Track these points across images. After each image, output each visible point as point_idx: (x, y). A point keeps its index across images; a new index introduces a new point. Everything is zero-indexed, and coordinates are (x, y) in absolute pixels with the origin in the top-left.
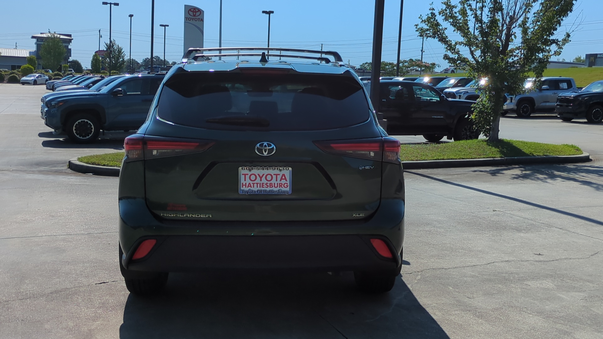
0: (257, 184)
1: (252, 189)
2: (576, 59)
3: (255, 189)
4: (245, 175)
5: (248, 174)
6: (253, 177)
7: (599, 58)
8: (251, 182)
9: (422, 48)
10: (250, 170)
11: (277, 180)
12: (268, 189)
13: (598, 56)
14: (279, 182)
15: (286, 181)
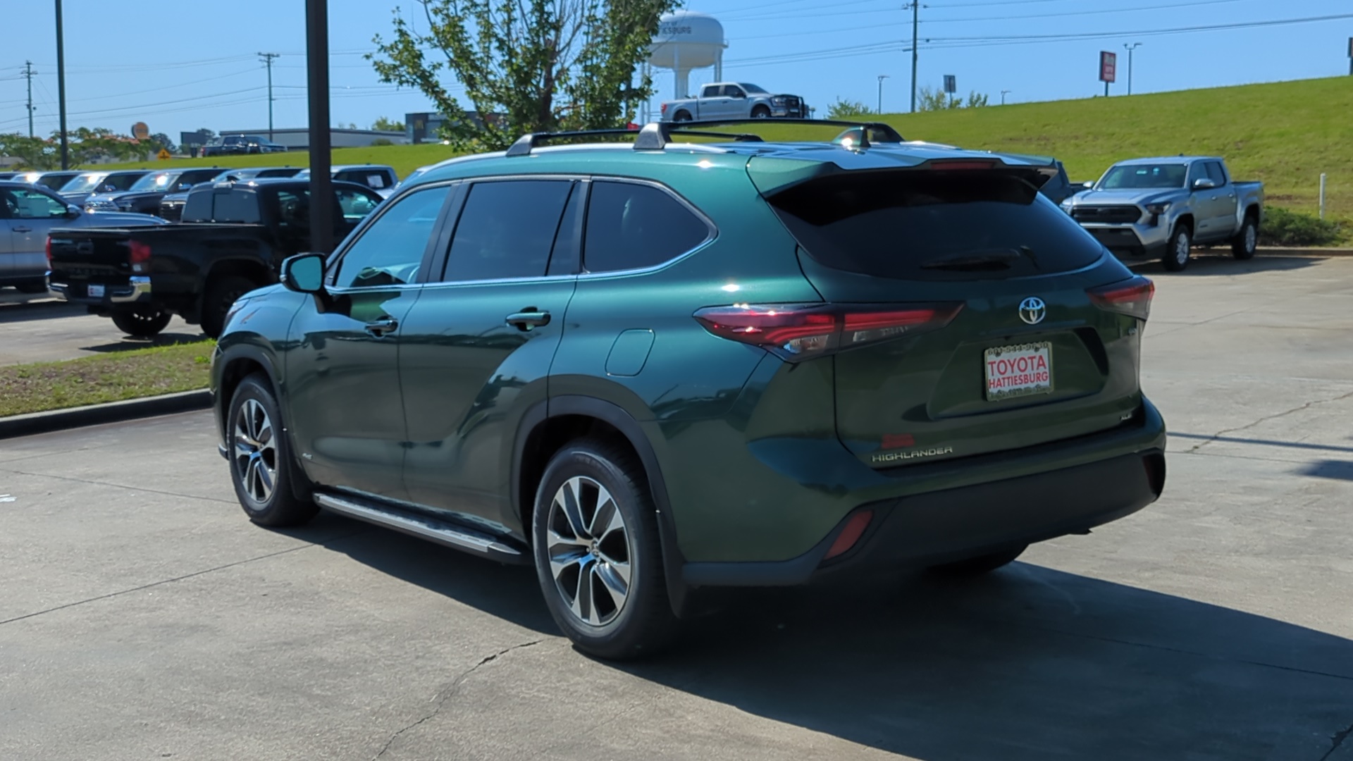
0: (1008, 378)
1: (1002, 389)
2: (378, 124)
3: (1006, 389)
4: (992, 363)
5: (995, 362)
6: (1002, 367)
7: (433, 121)
8: (1001, 377)
9: (30, 100)
10: (998, 354)
11: (1033, 369)
12: (1023, 386)
13: (431, 117)
14: (1035, 371)
15: (1045, 368)
